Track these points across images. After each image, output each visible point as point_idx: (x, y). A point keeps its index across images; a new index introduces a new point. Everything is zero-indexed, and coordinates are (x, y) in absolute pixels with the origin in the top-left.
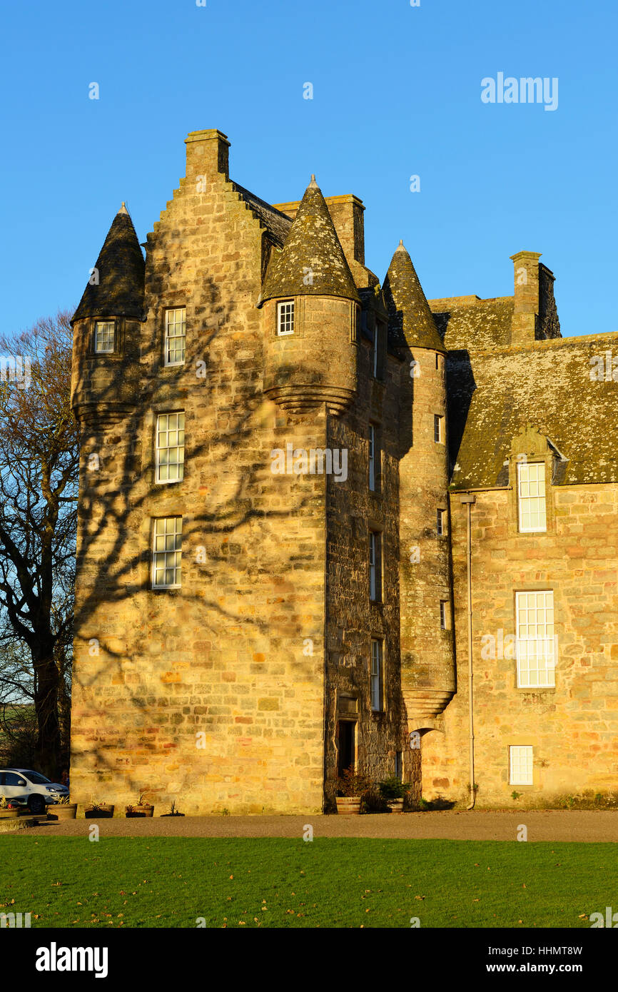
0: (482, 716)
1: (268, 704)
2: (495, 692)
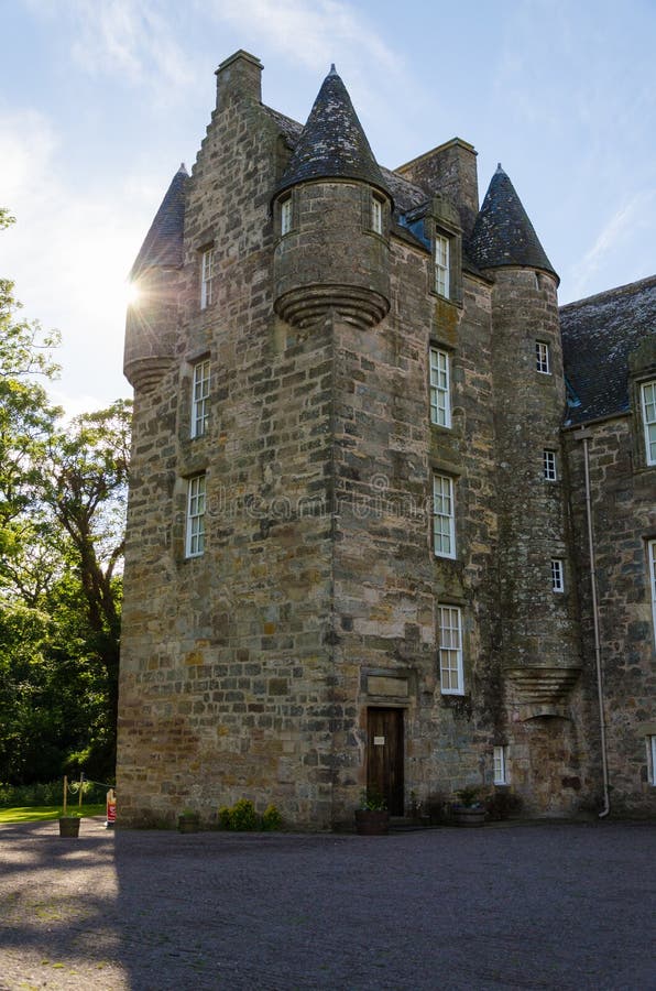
0: (613, 699)
1: (279, 688)
2: (627, 668)
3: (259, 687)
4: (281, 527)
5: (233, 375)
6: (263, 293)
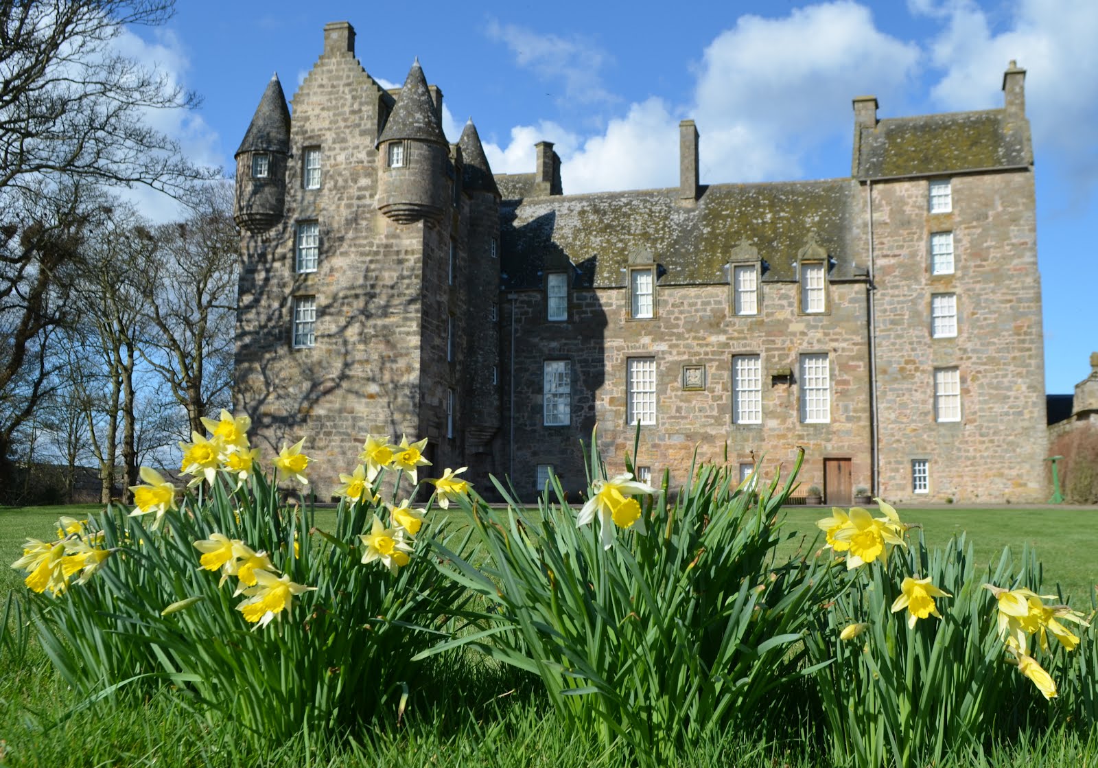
0: (519, 444)
2: (528, 428)
3: (361, 429)
6: (367, 194)
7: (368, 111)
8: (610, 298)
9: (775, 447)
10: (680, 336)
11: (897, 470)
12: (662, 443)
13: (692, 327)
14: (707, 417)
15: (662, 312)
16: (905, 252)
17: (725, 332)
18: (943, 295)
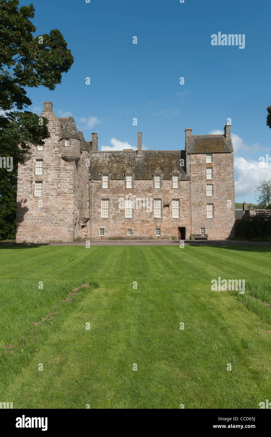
0: (94, 223)
1: (62, 220)
2: (97, 218)
3: (57, 220)
4: (63, 194)
5: (50, 165)
6: (58, 153)
7: (58, 129)
8: (120, 182)
9: (165, 224)
10: (140, 194)
11: (197, 231)
12: (135, 223)
13: (143, 191)
14: (147, 216)
15: (135, 187)
16: (199, 173)
17: (152, 193)
18: (209, 185)
